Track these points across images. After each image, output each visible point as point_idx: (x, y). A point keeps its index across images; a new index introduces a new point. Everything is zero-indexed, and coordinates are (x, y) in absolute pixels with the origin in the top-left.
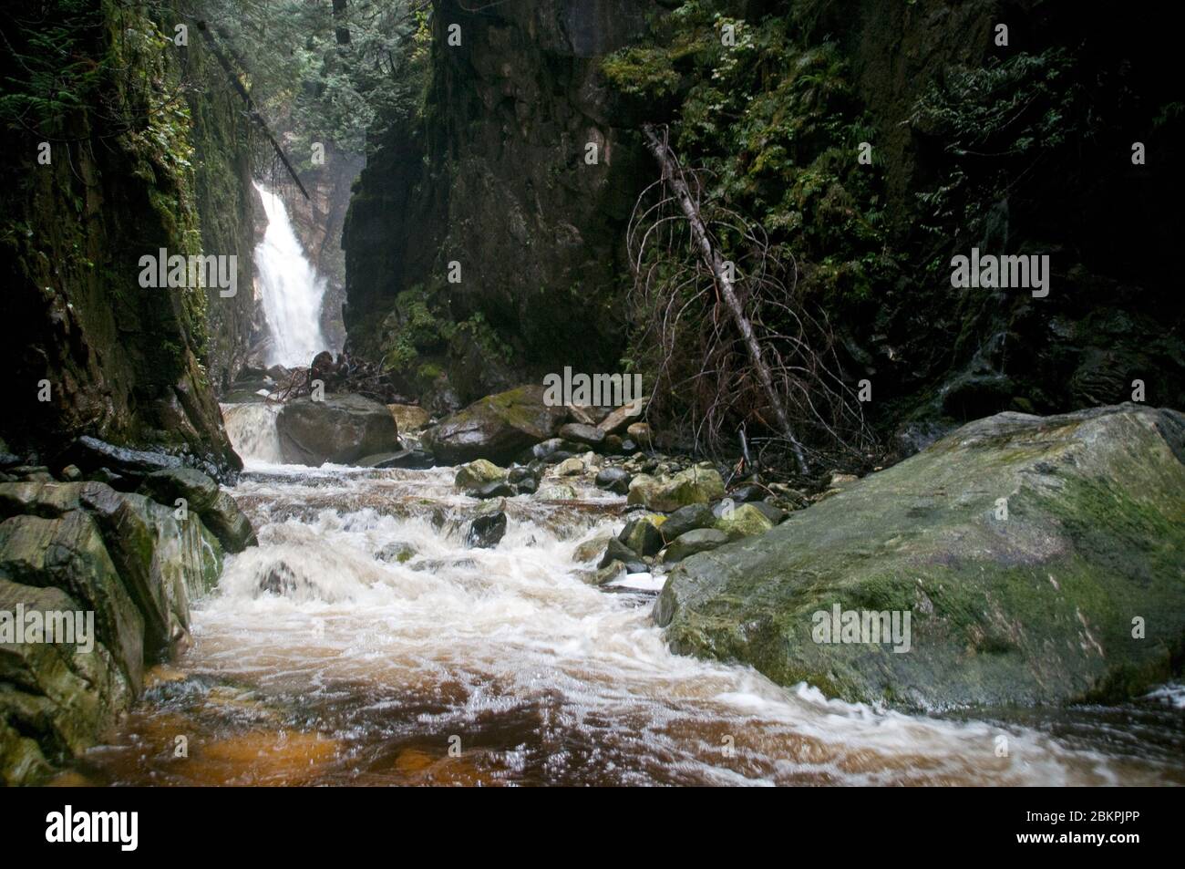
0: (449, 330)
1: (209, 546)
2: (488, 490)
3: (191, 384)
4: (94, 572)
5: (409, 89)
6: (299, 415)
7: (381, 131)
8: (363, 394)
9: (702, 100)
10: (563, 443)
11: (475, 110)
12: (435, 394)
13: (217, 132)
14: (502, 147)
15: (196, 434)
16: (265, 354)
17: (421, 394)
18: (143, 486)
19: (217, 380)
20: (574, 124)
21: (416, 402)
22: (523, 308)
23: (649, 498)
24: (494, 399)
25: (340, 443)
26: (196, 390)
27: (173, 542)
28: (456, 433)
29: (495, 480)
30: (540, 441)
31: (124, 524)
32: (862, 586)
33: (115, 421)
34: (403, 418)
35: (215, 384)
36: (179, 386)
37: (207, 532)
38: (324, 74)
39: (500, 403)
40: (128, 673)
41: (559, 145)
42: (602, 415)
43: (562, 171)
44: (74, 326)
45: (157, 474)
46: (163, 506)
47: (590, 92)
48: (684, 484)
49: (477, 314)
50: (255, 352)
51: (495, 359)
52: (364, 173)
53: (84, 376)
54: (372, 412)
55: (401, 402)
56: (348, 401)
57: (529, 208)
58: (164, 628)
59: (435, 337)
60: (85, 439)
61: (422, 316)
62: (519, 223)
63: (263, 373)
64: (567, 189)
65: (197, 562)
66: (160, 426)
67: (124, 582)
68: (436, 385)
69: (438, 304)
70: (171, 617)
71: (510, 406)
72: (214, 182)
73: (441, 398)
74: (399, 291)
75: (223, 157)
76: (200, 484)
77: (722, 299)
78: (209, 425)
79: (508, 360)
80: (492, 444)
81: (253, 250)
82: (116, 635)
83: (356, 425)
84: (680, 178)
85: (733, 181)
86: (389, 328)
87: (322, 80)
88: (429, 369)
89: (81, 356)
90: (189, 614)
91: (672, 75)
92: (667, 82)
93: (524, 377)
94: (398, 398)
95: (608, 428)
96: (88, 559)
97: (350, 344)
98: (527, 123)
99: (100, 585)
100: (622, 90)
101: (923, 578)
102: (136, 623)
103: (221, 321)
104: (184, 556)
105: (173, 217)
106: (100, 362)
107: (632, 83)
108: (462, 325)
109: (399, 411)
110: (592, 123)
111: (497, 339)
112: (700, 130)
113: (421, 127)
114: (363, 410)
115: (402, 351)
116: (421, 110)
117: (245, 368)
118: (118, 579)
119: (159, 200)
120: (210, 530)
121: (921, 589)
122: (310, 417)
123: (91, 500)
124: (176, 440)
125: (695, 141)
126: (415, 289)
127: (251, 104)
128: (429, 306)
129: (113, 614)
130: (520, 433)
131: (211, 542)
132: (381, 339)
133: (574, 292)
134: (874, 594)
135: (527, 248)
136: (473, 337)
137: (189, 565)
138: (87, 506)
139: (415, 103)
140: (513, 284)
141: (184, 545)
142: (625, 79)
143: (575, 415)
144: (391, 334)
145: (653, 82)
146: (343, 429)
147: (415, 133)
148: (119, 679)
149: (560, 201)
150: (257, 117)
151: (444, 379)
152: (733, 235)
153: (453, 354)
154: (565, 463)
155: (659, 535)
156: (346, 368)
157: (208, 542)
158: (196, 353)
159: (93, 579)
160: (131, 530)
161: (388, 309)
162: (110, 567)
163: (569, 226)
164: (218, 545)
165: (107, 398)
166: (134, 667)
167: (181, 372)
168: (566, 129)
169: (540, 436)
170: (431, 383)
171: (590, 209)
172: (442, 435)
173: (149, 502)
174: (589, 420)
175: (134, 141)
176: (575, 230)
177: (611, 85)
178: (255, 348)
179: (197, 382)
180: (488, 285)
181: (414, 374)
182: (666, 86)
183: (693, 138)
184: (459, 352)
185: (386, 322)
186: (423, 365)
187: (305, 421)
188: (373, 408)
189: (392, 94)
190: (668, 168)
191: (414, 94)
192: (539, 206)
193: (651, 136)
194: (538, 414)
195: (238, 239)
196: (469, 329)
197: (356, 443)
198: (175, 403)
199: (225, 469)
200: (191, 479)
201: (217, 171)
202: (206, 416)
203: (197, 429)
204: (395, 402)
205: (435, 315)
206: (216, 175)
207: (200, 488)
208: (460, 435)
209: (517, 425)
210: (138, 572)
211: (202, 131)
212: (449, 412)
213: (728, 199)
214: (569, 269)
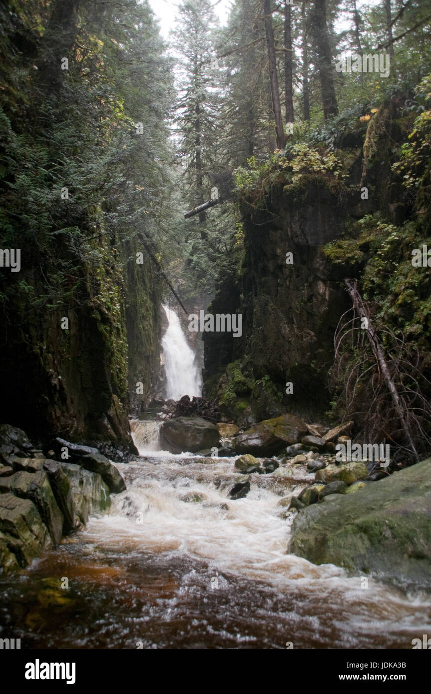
0: (252, 384)
1: (104, 490)
2: (249, 470)
3: (114, 412)
4: (44, 495)
5: (234, 260)
6: (170, 428)
7: (219, 283)
8: (204, 418)
9: (374, 266)
10: (302, 446)
11: (265, 271)
12: (244, 417)
13: (144, 281)
14: (277, 290)
15: (115, 436)
16: (165, 393)
17: (237, 417)
18: (80, 461)
19: (138, 407)
20: (311, 279)
21: (232, 422)
22: (288, 373)
23: (325, 477)
24: (267, 422)
25: (190, 443)
26: (117, 415)
27: (88, 487)
28: (247, 439)
29: (254, 465)
30: (290, 444)
31: (59, 477)
32: (363, 522)
33: (77, 429)
34: (225, 430)
35: (137, 409)
36: (109, 413)
37: (104, 483)
38: (192, 255)
39: (270, 424)
40: (54, 537)
41: (304, 290)
42: (324, 431)
43: (305, 303)
44: (61, 386)
45: (87, 456)
46: (87, 471)
47: (318, 263)
48: (343, 471)
49: (266, 376)
50: (160, 392)
51: (275, 400)
52: (213, 302)
53: (64, 408)
54: (206, 427)
55: (224, 422)
56: (195, 421)
57: (290, 322)
58: (72, 521)
59: (245, 387)
60: (58, 439)
61: (239, 377)
62: (286, 329)
63: (162, 403)
64: (308, 313)
65: (98, 497)
66: (98, 432)
67: (56, 499)
68: (244, 413)
69: (247, 370)
70: (76, 517)
71: (275, 426)
72: (141, 306)
73: (247, 420)
74: (228, 363)
75: (146, 294)
76: (103, 462)
77: (381, 372)
78: (122, 432)
79: (281, 401)
80: (265, 446)
81: (160, 339)
82: (50, 521)
83: (198, 433)
84: (362, 307)
85: (388, 308)
86: (222, 383)
87: (191, 257)
88: (242, 404)
89: (63, 400)
90: (88, 518)
91: (359, 254)
92: (356, 257)
93: (288, 410)
94: (223, 419)
95: (328, 438)
96: (42, 489)
97: (205, 390)
98: (289, 279)
99: (45, 500)
100: (333, 262)
101: (389, 520)
102: (60, 518)
103: (142, 376)
104: (93, 493)
105: (108, 335)
106: (72, 402)
107: (338, 258)
108: (258, 382)
109: (223, 426)
110: (320, 279)
111: (276, 389)
112: (373, 282)
113: (240, 280)
114: (202, 426)
115: (228, 394)
116: (239, 271)
117: (154, 400)
118: (54, 499)
119: (102, 328)
120: (106, 483)
121: (387, 525)
122: (176, 429)
123: (47, 466)
124: (106, 439)
125: (371, 287)
126: (237, 362)
127: (160, 268)
128: (243, 370)
129: (49, 512)
130: (280, 440)
131: (105, 488)
132: (218, 388)
133: (312, 365)
134: (367, 527)
135: (290, 342)
136: (263, 389)
137: (94, 497)
138: (45, 469)
139: (236, 267)
140: (283, 361)
141: (93, 489)
142: (334, 256)
143: (310, 431)
144: (223, 385)
145: (349, 257)
146: (191, 435)
147: (237, 282)
148: (49, 538)
149: (305, 318)
150: (162, 274)
151: (249, 410)
152: (388, 337)
153: (254, 397)
154: (296, 457)
155: (317, 496)
156: (196, 404)
157: (104, 488)
158: (119, 396)
159: (43, 498)
160: (61, 480)
161: (224, 372)
162: (51, 494)
163: (309, 331)
164: (108, 489)
165: (75, 419)
166: (57, 536)
167: (109, 407)
168: (307, 282)
169: (290, 442)
170: (243, 412)
171: (319, 322)
172: (240, 441)
173: (81, 469)
174: (318, 434)
175: (93, 301)
176: (313, 334)
177: (328, 259)
178: (161, 389)
179: (118, 411)
180: (271, 361)
181: (234, 406)
182: (356, 259)
183: (370, 286)
184: (256, 396)
185: (221, 379)
186: (238, 402)
187: (173, 431)
188: (207, 425)
189: (225, 263)
190: (357, 300)
191: (236, 262)
192: (295, 321)
193: (348, 285)
194: (290, 430)
195: (152, 334)
196: (261, 384)
197: (198, 443)
198: (106, 422)
199: (127, 454)
200: (100, 459)
201: (143, 301)
202: (121, 428)
203: (116, 434)
204: (221, 422)
205: (246, 376)
206: (142, 303)
207: (102, 463)
208: (249, 441)
209: (278, 436)
210: (63, 497)
211: (136, 282)
212: (250, 427)
213: (386, 318)
214: (309, 354)
